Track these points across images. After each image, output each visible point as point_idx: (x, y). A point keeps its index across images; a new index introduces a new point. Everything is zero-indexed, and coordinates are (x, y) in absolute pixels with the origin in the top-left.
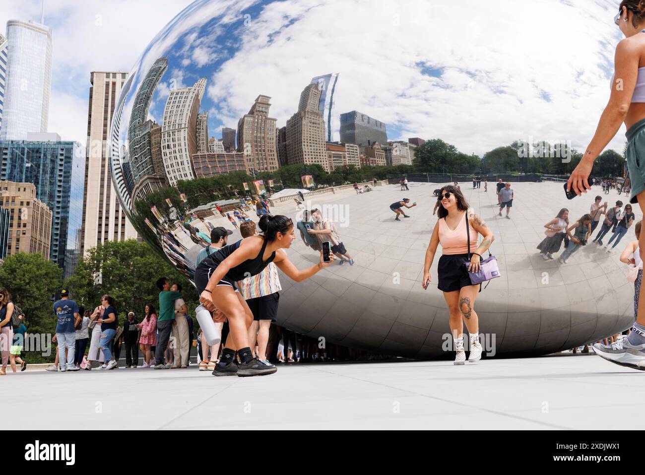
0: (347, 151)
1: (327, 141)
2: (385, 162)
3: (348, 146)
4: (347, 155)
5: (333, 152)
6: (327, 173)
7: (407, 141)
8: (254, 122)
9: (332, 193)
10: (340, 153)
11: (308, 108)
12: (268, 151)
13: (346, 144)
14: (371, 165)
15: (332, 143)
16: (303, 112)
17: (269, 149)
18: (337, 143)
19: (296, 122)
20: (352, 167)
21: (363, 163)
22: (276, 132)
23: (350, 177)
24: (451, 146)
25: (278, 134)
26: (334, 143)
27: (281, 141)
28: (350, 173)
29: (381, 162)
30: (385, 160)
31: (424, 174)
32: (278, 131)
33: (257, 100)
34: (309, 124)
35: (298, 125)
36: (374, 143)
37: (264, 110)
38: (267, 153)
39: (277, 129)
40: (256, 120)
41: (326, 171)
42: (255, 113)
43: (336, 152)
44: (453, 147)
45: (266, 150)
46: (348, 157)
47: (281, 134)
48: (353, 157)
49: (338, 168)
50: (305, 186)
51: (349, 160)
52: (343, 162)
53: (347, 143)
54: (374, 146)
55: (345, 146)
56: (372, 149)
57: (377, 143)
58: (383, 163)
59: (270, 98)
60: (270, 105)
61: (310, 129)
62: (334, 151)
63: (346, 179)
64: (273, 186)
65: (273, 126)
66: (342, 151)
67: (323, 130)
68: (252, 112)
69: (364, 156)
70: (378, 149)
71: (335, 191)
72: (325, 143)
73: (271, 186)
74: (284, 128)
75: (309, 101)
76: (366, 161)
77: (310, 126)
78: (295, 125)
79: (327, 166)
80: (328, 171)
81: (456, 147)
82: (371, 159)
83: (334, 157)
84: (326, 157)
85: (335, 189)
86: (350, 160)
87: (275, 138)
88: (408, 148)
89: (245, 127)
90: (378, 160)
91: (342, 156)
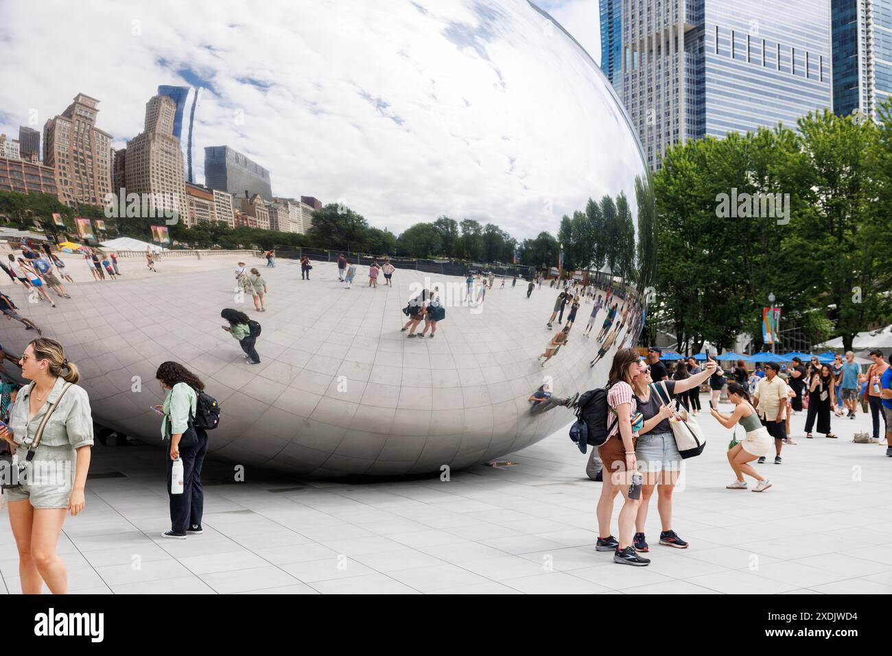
0: (216, 201)
1: (187, 181)
2: (269, 225)
3: (218, 194)
4: (216, 207)
5: (197, 199)
6: (187, 226)
7: (299, 199)
8: (72, 129)
9: (196, 257)
10: (207, 202)
11: (158, 129)
12: (99, 178)
13: (214, 191)
14: (250, 226)
15: (194, 185)
16: (151, 134)
17: (101, 176)
18: (201, 186)
19: (140, 145)
20: (224, 224)
21: (238, 221)
22: (111, 155)
23: (221, 238)
24: (358, 216)
25: (114, 157)
26: (197, 185)
27: (118, 168)
28: (221, 234)
29: (265, 225)
30: (269, 222)
31: (325, 251)
32: (114, 153)
33: (76, 99)
34: (160, 152)
35: (145, 150)
36: (255, 196)
37: (88, 115)
38: (97, 181)
39: (112, 150)
40: (76, 128)
41: (185, 223)
42: (75, 118)
43: (200, 200)
44: (362, 218)
45: (96, 175)
46: (217, 209)
47: (119, 158)
48: (224, 211)
49: (203, 223)
50: (156, 239)
51: (218, 213)
52: (210, 215)
53: (216, 189)
54: (256, 200)
55: (212, 193)
56: (251, 204)
57: (258, 196)
58: (266, 225)
59: (98, 101)
60: (98, 111)
61: (162, 159)
62: (197, 197)
63: (215, 240)
64: (103, 228)
65: (106, 144)
66: (208, 200)
67: (181, 165)
68: (68, 114)
69: (240, 211)
70: (259, 205)
71: (201, 256)
72: (184, 184)
73: (100, 228)
74: (124, 151)
75: (159, 120)
76: (242, 219)
77: (162, 155)
78: (138, 150)
79: (187, 216)
80: (188, 224)
81: (365, 218)
82: (249, 218)
83: (197, 206)
84: (186, 204)
85: (200, 254)
86: (220, 213)
87: (109, 163)
88: (300, 209)
89: (57, 133)
90: (260, 221)
91: (209, 207)
